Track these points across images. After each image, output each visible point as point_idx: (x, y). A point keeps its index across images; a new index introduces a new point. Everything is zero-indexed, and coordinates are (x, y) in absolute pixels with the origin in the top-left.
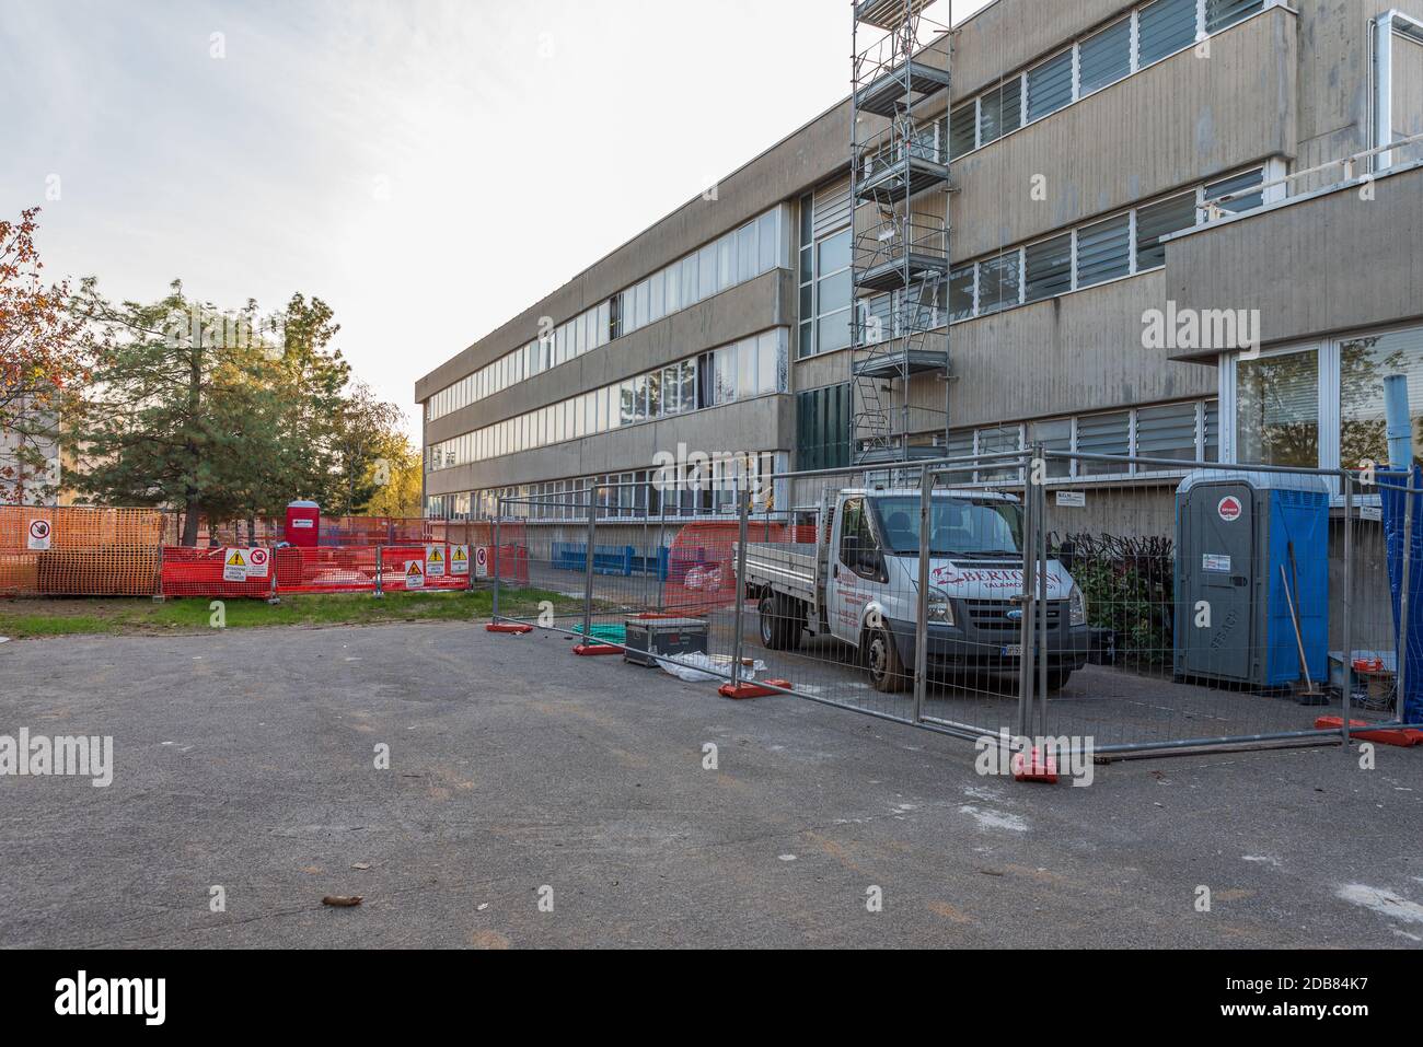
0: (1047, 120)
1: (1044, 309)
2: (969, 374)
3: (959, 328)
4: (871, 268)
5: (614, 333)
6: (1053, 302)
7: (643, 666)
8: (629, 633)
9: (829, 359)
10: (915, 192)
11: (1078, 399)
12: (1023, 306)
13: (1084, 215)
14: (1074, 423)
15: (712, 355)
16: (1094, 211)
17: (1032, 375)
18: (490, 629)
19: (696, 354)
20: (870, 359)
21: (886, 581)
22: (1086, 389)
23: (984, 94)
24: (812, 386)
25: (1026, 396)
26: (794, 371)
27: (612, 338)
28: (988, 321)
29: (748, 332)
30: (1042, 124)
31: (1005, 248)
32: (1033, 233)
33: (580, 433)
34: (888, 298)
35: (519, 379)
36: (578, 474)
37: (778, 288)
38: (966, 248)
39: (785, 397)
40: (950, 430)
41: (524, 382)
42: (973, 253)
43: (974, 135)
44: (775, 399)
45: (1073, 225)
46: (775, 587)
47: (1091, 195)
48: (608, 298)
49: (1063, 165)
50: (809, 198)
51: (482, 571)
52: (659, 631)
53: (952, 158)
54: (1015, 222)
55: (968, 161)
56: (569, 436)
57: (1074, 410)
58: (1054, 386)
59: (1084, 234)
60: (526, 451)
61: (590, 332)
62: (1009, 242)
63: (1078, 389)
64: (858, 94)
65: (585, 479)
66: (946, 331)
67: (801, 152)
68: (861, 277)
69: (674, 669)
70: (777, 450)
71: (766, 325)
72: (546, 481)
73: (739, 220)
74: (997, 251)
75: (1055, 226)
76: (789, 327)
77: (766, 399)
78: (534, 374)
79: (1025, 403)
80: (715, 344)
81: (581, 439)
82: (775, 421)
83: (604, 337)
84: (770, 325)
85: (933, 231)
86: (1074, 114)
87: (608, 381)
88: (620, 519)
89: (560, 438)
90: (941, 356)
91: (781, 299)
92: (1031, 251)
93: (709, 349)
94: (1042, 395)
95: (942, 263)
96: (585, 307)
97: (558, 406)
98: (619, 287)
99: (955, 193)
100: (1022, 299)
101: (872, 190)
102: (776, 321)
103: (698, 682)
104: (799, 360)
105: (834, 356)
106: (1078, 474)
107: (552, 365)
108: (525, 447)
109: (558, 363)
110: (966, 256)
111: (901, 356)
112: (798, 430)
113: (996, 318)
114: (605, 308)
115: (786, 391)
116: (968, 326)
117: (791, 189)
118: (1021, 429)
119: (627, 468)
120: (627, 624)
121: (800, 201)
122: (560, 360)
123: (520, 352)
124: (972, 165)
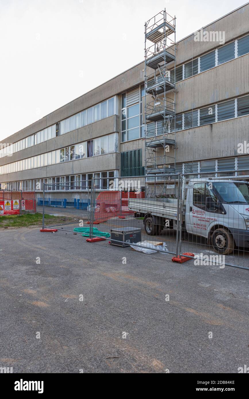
0: (208, 71)
1: (207, 128)
2: (181, 147)
3: (178, 133)
4: (152, 114)
5: (57, 134)
6: (210, 125)
7: (122, 247)
8: (112, 234)
9: (132, 142)
10: (167, 91)
11: (219, 154)
12: (199, 127)
13: (221, 100)
14: (216, 161)
15: (92, 141)
16: (224, 99)
17: (203, 147)
18: (42, 231)
19: (87, 140)
20: (152, 142)
21: (225, 213)
22: (221, 151)
23: (186, 63)
24: (126, 150)
25: (201, 153)
26: (120, 146)
27: (57, 136)
28: (188, 131)
29: (105, 134)
30: (206, 72)
31: (194, 109)
32: (203, 105)
33: (46, 164)
34: (155, 124)
35: (24, 148)
36: (46, 177)
37: (115, 121)
38: (180, 109)
39: (118, 154)
40: (176, 163)
41: (25, 149)
42: (183, 111)
43: (182, 76)
44: (115, 154)
45: (216, 103)
46: (152, 214)
47: (223, 94)
48: (55, 123)
49: (213, 85)
50: (125, 94)
51: (24, 208)
52: (127, 233)
53: (176, 82)
54: (197, 101)
55: (181, 83)
56: (42, 165)
57: (217, 157)
58: (210, 150)
59: (220, 106)
60: (27, 170)
61: (49, 134)
62: (195, 107)
63: (219, 151)
64: (147, 60)
65: (48, 178)
66: (174, 134)
67: (123, 80)
68: (148, 117)
69: (140, 249)
70: (115, 170)
71: (111, 132)
72: (34, 179)
73: (102, 100)
74: (191, 110)
75: (211, 103)
76: (118, 133)
77: (112, 154)
78: (29, 147)
79: (201, 155)
80: (94, 137)
81: (46, 166)
82: (114, 160)
83: (54, 135)
84: (112, 132)
85: (171, 103)
86: (217, 70)
87: (56, 149)
88: (60, 190)
89: (39, 166)
90: (172, 141)
91: (117, 124)
92: (202, 110)
93: (91, 139)
94: (206, 153)
95: (174, 113)
96: (47, 126)
97: (38, 156)
98: (59, 120)
99: (177, 93)
100: (199, 125)
101: (151, 90)
102: (115, 131)
103: (151, 254)
104: (121, 143)
105: (134, 141)
106: (218, 176)
107: (36, 144)
108: (26, 169)
109: (38, 143)
110: (180, 112)
111: (163, 140)
112: (121, 164)
113: (191, 130)
114: (54, 127)
115: (118, 152)
116: (181, 132)
117: (119, 91)
118: (199, 163)
119: (63, 175)
120: (112, 231)
121: (122, 95)
122: (39, 142)
123: (24, 140)
124: (182, 84)
